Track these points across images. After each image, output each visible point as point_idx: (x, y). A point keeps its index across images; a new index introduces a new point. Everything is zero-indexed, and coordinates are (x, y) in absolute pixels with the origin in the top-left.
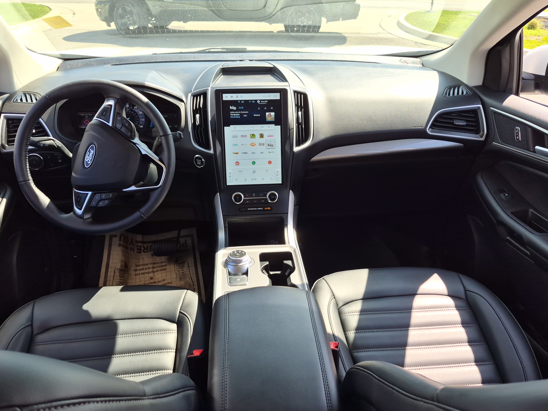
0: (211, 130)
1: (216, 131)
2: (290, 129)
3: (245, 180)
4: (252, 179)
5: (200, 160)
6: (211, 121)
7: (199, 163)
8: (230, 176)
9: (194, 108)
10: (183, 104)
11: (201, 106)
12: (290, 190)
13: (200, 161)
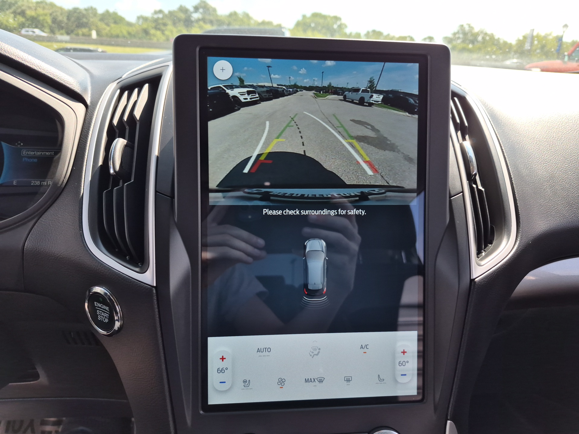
0: (156, 192)
1: (173, 197)
2: (453, 193)
3: (281, 382)
4: (307, 381)
5: (104, 307)
6: (158, 157)
7: (103, 317)
8: (221, 371)
9: (115, 122)
10: (80, 108)
11: (138, 114)
12: (449, 422)
13: (107, 308)
